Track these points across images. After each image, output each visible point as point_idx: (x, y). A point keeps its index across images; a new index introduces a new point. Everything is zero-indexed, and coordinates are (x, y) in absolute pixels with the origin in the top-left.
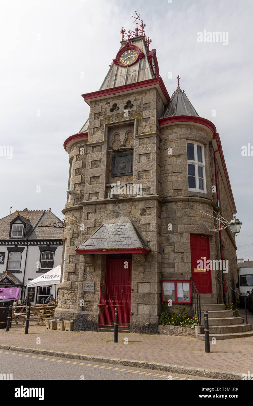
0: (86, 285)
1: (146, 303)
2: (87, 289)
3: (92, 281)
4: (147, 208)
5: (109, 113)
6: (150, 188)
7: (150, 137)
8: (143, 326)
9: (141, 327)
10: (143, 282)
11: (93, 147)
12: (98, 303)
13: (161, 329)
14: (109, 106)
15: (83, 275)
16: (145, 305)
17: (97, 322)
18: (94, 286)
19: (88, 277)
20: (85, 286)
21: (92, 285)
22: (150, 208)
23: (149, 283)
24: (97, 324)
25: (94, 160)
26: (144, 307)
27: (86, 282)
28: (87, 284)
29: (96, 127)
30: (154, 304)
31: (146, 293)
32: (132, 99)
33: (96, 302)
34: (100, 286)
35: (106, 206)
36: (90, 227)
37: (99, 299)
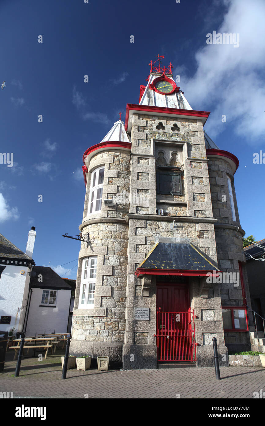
0: (138, 311)
1: (211, 332)
2: (139, 317)
3: (146, 307)
4: (204, 231)
5: (155, 130)
6: (206, 211)
7: (201, 162)
8: (212, 358)
9: (209, 359)
10: (207, 308)
11: (138, 158)
12: (155, 333)
13: (232, 360)
14: (155, 123)
15: (134, 300)
16: (210, 334)
17: (156, 356)
18: (148, 313)
19: (140, 302)
20: (137, 314)
21: (146, 312)
22: (208, 231)
23: (213, 310)
24: (156, 359)
25: (141, 172)
26: (209, 336)
27: (138, 309)
28: (140, 310)
29: (141, 139)
30: (221, 333)
31: (211, 321)
32: (179, 124)
33: (152, 332)
34: (156, 313)
35: (158, 223)
36: (139, 245)
37: (156, 328)
